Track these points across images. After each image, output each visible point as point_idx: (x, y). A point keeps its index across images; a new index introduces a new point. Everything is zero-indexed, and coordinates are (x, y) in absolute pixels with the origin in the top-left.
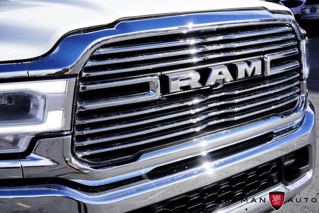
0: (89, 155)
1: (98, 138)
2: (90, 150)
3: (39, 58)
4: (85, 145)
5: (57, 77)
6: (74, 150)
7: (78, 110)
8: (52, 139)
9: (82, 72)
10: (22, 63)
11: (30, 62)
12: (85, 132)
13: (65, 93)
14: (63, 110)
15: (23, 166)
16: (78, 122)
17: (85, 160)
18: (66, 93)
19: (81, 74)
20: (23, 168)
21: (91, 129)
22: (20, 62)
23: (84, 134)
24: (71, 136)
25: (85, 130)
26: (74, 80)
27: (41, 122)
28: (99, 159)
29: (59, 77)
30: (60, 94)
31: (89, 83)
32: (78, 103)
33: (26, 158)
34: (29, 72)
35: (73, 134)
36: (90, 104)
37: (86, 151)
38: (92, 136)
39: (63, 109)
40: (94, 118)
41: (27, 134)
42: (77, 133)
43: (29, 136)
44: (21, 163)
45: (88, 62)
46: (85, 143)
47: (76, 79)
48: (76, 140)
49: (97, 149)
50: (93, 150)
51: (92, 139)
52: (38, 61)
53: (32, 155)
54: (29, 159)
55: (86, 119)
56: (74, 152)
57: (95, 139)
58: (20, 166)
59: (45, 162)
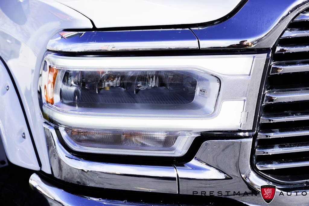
0: (275, 169)
1: (290, 145)
2: (277, 163)
3: (215, 23)
4: (271, 154)
5: (240, 51)
6: (254, 160)
7: (265, 102)
8: (225, 141)
9: (277, 46)
10: (190, 29)
11: (200, 28)
12: (273, 135)
13: (249, 75)
14: (245, 100)
15: (179, 176)
16: (264, 120)
17: (269, 176)
18: (251, 76)
19: (274, 48)
20: (179, 179)
21: (282, 131)
22: (187, 28)
23: (271, 138)
24: (251, 140)
25: (273, 132)
26: (264, 56)
27: (212, 116)
28: (288, 176)
29: (243, 51)
30: (242, 77)
31: (285, 63)
32: (266, 91)
33: (184, 166)
34: (200, 42)
35: (255, 137)
36: (284, 94)
37: (271, 163)
38: (282, 142)
39: (245, 98)
40: (287, 115)
41: (189, 131)
42: (261, 136)
43: (191, 134)
44: (177, 171)
45: (286, 31)
46: (271, 152)
47: (268, 56)
48: (258, 145)
49: (287, 161)
50: (281, 162)
51: (281, 146)
52: (213, 27)
53: (193, 162)
54: (189, 168)
55: (277, 116)
56: (254, 163)
57: (286, 147)
58: (176, 176)
59: (213, 174)
